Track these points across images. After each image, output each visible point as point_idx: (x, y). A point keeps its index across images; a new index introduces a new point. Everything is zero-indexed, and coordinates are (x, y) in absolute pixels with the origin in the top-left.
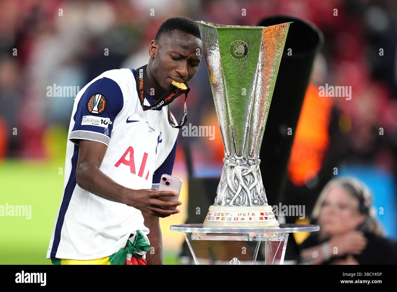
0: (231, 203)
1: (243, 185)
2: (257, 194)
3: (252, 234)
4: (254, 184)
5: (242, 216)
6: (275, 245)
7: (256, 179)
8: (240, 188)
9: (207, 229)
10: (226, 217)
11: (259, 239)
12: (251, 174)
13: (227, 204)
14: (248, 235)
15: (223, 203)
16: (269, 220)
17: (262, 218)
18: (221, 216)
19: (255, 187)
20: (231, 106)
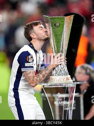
0: (57, 75)
1: (61, 69)
2: (65, 71)
3: (64, 85)
4: (64, 68)
5: (61, 79)
6: (72, 88)
7: (65, 67)
8: (60, 70)
9: (49, 84)
10: (55, 80)
11: (66, 86)
12: (63, 65)
13: (56, 75)
14: (63, 85)
15: (54, 75)
16: (69, 80)
17: (67, 80)
18: (53, 79)
19: (64, 69)
20: (55, 43)
